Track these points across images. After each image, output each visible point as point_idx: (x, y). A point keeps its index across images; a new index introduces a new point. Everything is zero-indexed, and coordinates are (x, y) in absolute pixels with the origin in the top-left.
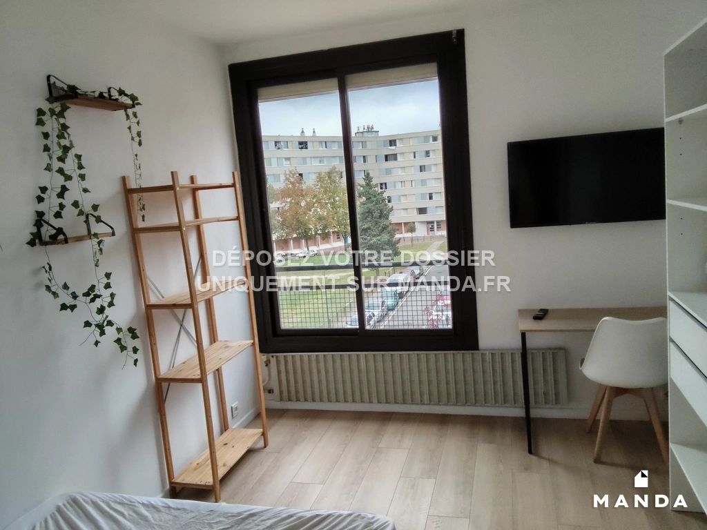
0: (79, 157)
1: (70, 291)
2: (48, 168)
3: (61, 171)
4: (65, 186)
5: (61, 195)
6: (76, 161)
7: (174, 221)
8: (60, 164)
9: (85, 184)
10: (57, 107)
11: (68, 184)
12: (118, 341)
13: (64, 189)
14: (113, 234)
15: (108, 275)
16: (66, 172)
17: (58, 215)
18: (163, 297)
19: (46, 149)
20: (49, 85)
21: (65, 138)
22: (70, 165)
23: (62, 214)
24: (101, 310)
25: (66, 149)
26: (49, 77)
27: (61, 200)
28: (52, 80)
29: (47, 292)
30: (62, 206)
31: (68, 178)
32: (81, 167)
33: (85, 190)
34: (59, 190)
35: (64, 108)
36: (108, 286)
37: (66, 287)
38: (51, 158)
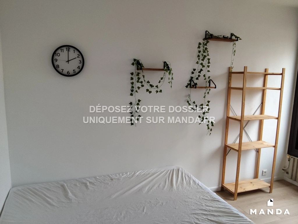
0: (209, 59)
1: (195, 104)
2: (197, 63)
3: (202, 64)
4: (202, 69)
5: (200, 72)
6: (208, 61)
7: (241, 86)
8: (202, 62)
9: (208, 69)
10: (205, 42)
11: (203, 69)
12: (208, 125)
13: (201, 70)
14: (215, 88)
15: (209, 102)
16: (203, 64)
17: (197, 79)
18: (236, 115)
19: (199, 56)
20: (206, 34)
21: (205, 53)
22: (205, 62)
23: (199, 79)
24: (204, 113)
25: (205, 56)
26: (206, 31)
27: (199, 74)
28: (207, 32)
29: (187, 103)
30: (199, 76)
31: (203, 66)
32: (209, 63)
33: (208, 71)
34: (200, 70)
35: (208, 42)
36: (208, 105)
37: (194, 103)
38: (199, 59)
